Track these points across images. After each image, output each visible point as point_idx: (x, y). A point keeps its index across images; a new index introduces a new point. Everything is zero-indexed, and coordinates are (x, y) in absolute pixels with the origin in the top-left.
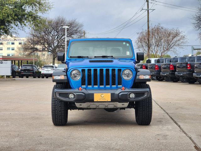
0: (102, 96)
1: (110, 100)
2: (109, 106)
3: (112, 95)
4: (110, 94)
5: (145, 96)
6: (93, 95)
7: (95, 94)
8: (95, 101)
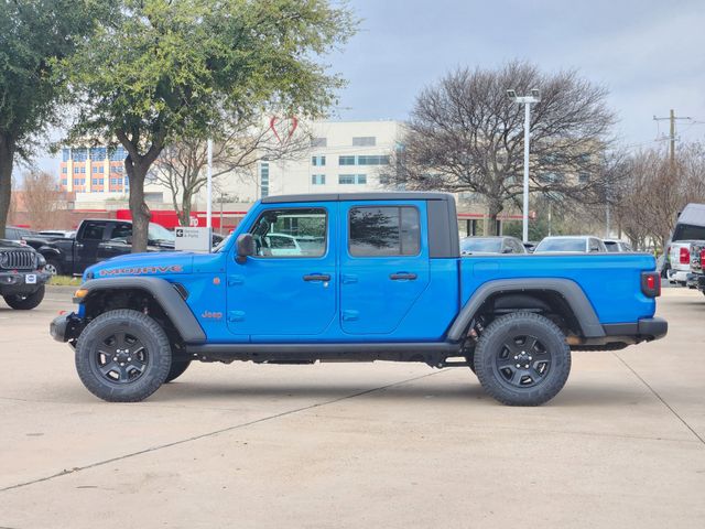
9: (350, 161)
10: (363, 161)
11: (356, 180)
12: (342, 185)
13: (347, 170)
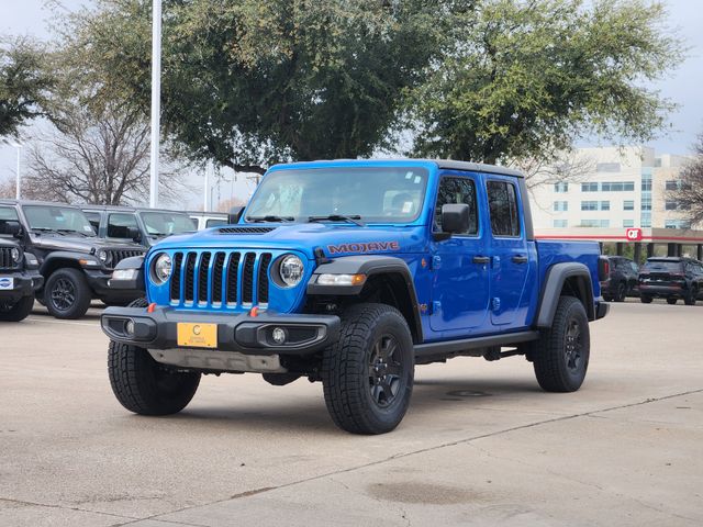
0: (197, 331)
1: (215, 345)
2: (211, 361)
3: (221, 329)
4: (215, 326)
5: (320, 337)
6: (174, 326)
7: (179, 324)
8: (179, 344)
9: (594, 187)
10: (606, 187)
11: (600, 207)
12: (585, 212)
13: (590, 196)
